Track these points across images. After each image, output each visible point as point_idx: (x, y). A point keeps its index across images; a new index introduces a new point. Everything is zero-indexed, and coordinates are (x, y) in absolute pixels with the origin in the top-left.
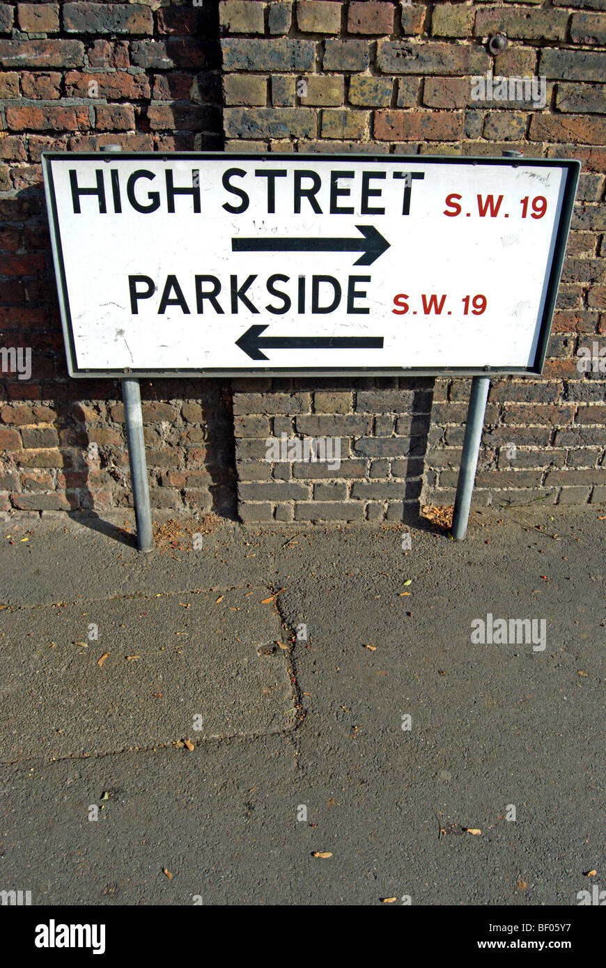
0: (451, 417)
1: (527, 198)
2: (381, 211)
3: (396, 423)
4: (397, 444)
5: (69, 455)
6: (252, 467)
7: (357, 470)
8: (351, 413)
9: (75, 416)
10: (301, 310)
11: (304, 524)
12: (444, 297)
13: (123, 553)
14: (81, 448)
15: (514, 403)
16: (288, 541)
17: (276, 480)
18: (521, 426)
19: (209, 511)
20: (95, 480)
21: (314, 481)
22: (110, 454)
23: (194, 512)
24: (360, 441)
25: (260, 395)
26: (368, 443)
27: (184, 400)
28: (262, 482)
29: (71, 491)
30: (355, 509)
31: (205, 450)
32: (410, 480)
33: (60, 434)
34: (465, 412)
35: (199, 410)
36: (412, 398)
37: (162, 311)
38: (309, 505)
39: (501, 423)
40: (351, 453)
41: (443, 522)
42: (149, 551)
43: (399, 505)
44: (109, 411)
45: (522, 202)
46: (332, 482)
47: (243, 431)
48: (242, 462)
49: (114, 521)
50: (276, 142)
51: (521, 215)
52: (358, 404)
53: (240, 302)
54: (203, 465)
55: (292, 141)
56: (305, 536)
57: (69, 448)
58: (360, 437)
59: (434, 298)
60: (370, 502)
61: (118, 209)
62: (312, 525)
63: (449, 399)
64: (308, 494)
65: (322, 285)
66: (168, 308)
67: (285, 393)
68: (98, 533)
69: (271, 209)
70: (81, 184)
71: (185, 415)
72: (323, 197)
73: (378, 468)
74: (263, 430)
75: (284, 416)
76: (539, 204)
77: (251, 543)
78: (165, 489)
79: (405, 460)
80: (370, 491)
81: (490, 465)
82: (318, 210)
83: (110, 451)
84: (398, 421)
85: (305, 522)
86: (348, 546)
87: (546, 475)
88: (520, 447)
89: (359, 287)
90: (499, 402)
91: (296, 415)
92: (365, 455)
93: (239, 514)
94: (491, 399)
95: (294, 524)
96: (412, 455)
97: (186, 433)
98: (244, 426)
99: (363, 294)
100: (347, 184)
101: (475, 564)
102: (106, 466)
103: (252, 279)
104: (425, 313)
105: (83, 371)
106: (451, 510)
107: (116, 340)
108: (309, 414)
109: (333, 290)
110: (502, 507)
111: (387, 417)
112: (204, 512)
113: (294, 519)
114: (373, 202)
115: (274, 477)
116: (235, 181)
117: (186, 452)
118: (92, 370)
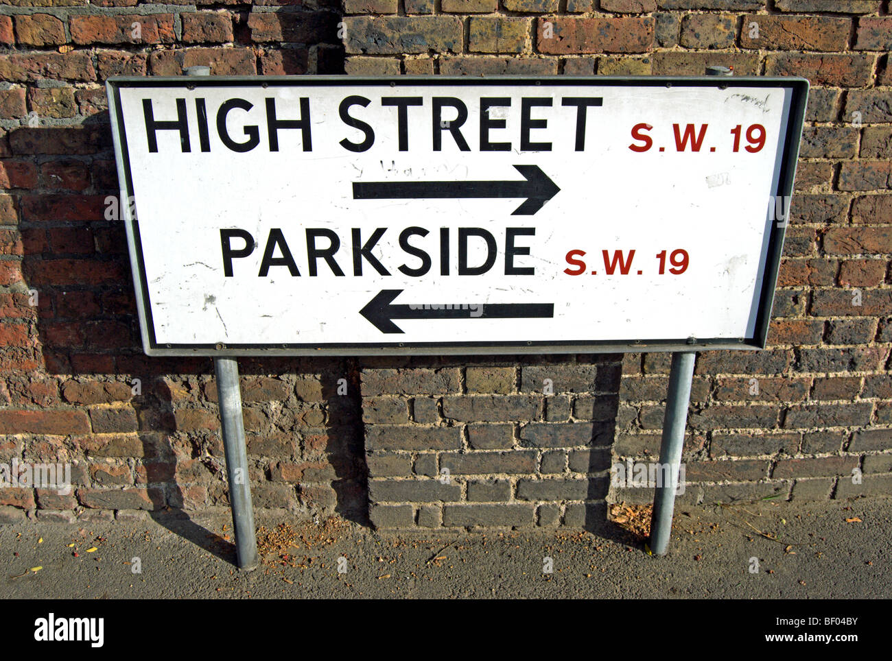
0: (646, 394)
1: (739, 127)
2: (547, 147)
3: (573, 405)
4: (575, 431)
5: (151, 442)
6: (386, 460)
7: (524, 463)
8: (514, 393)
9: (159, 393)
10: (445, 271)
11: (456, 531)
12: (632, 253)
13: (218, 571)
14: (167, 433)
15: (729, 376)
16: (434, 555)
17: (418, 477)
18: (740, 404)
19: (332, 512)
20: (185, 473)
21: (468, 477)
22: (204, 441)
23: (313, 513)
24: (526, 428)
25: (395, 371)
26: (537, 431)
27: (298, 374)
28: (400, 479)
29: (154, 486)
30: (523, 513)
31: (326, 436)
32: (593, 475)
33: (141, 416)
34: (664, 388)
35: (318, 387)
36: (594, 373)
37: (263, 272)
38: (460, 506)
39: (712, 400)
40: (515, 441)
41: (638, 528)
42: (252, 569)
43: (579, 507)
44: (202, 387)
45: (733, 131)
46: (491, 478)
47: (374, 416)
48: (372, 455)
49: (209, 525)
50: (411, 58)
51: (732, 148)
52: (523, 381)
53: (365, 263)
54: (325, 455)
55: (431, 57)
56: (456, 548)
57: (152, 433)
58: (526, 422)
59: (618, 254)
60: (542, 503)
61: (206, 147)
62: (466, 533)
63: (643, 372)
64: (460, 493)
65: (471, 240)
66: (272, 269)
67: (428, 368)
68: (187, 542)
69: (403, 146)
70: (158, 117)
71: (300, 392)
72: (471, 130)
73: (551, 462)
74: (400, 415)
75: (426, 396)
76: (756, 134)
77: (385, 558)
78: (275, 483)
79: (586, 452)
80: (540, 489)
81: (699, 453)
82: (464, 146)
83: (204, 437)
84: (577, 403)
85: (457, 528)
86: (513, 563)
87: (775, 465)
88: (739, 430)
89: (520, 241)
90: (710, 374)
91: (443, 396)
92: (534, 446)
93: (371, 519)
94: (698, 370)
95: (442, 531)
96: (595, 445)
97: (301, 415)
98: (375, 409)
99: (525, 251)
100: (502, 113)
101: (681, 591)
102: (199, 455)
103: (379, 232)
104: (608, 273)
105: (163, 346)
106: (650, 511)
107: (205, 309)
108: (460, 394)
109: (486, 246)
110: (717, 505)
111: (562, 398)
112: (325, 514)
113: (443, 525)
114: (536, 136)
115: (414, 471)
116: (355, 111)
117: (301, 439)
118: (174, 346)
